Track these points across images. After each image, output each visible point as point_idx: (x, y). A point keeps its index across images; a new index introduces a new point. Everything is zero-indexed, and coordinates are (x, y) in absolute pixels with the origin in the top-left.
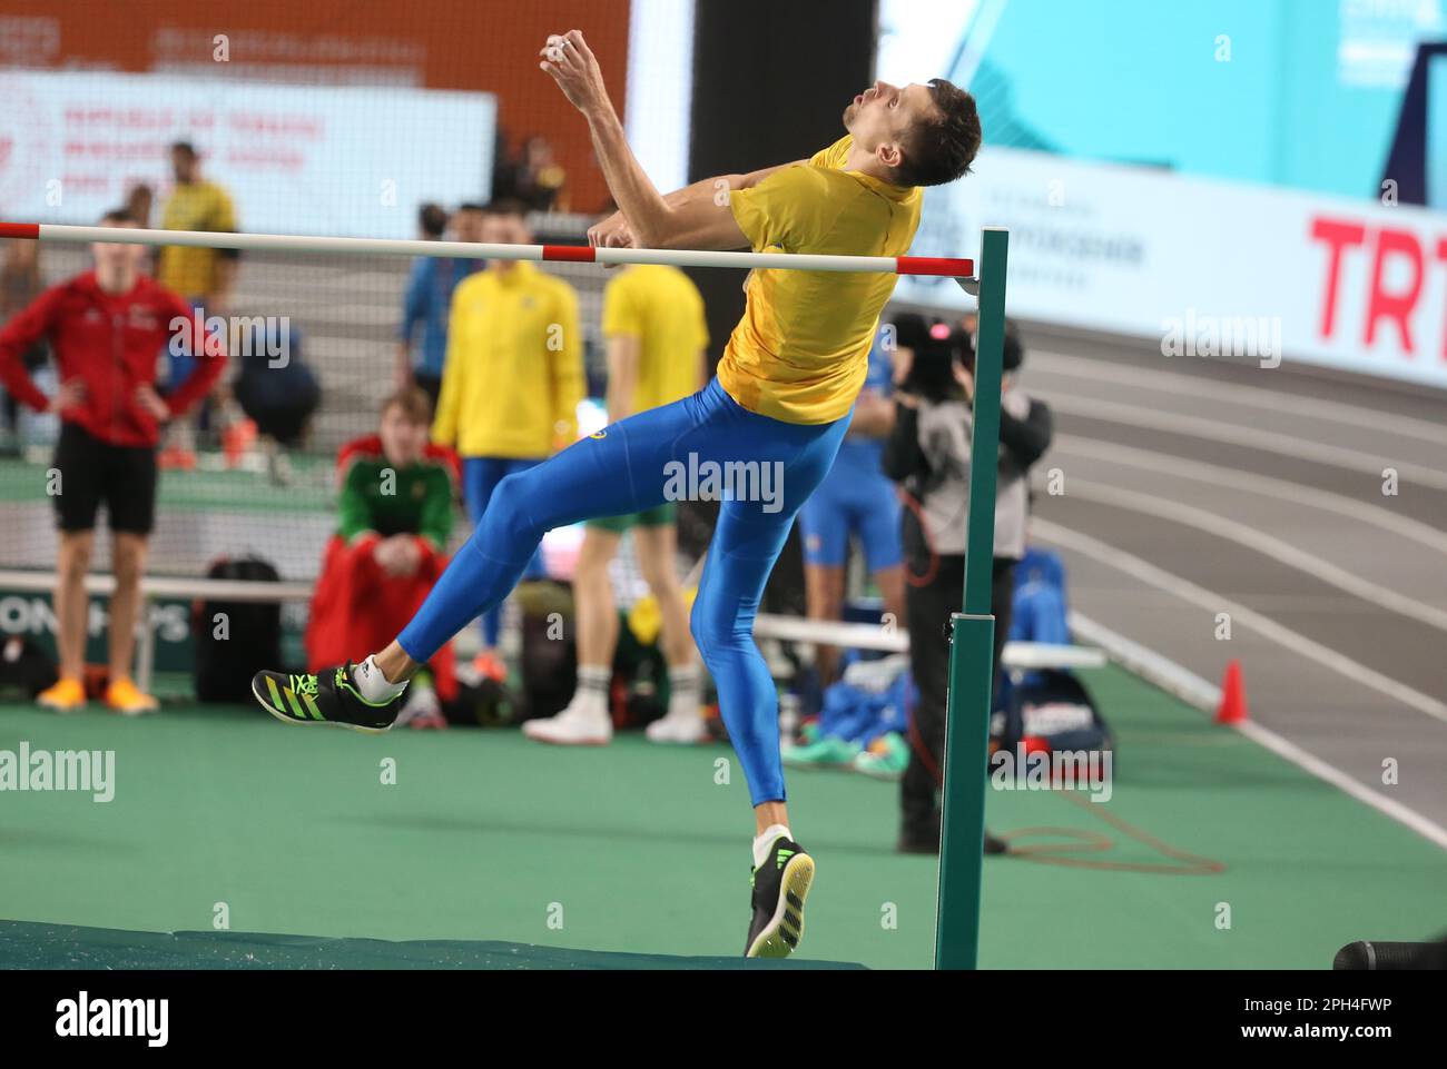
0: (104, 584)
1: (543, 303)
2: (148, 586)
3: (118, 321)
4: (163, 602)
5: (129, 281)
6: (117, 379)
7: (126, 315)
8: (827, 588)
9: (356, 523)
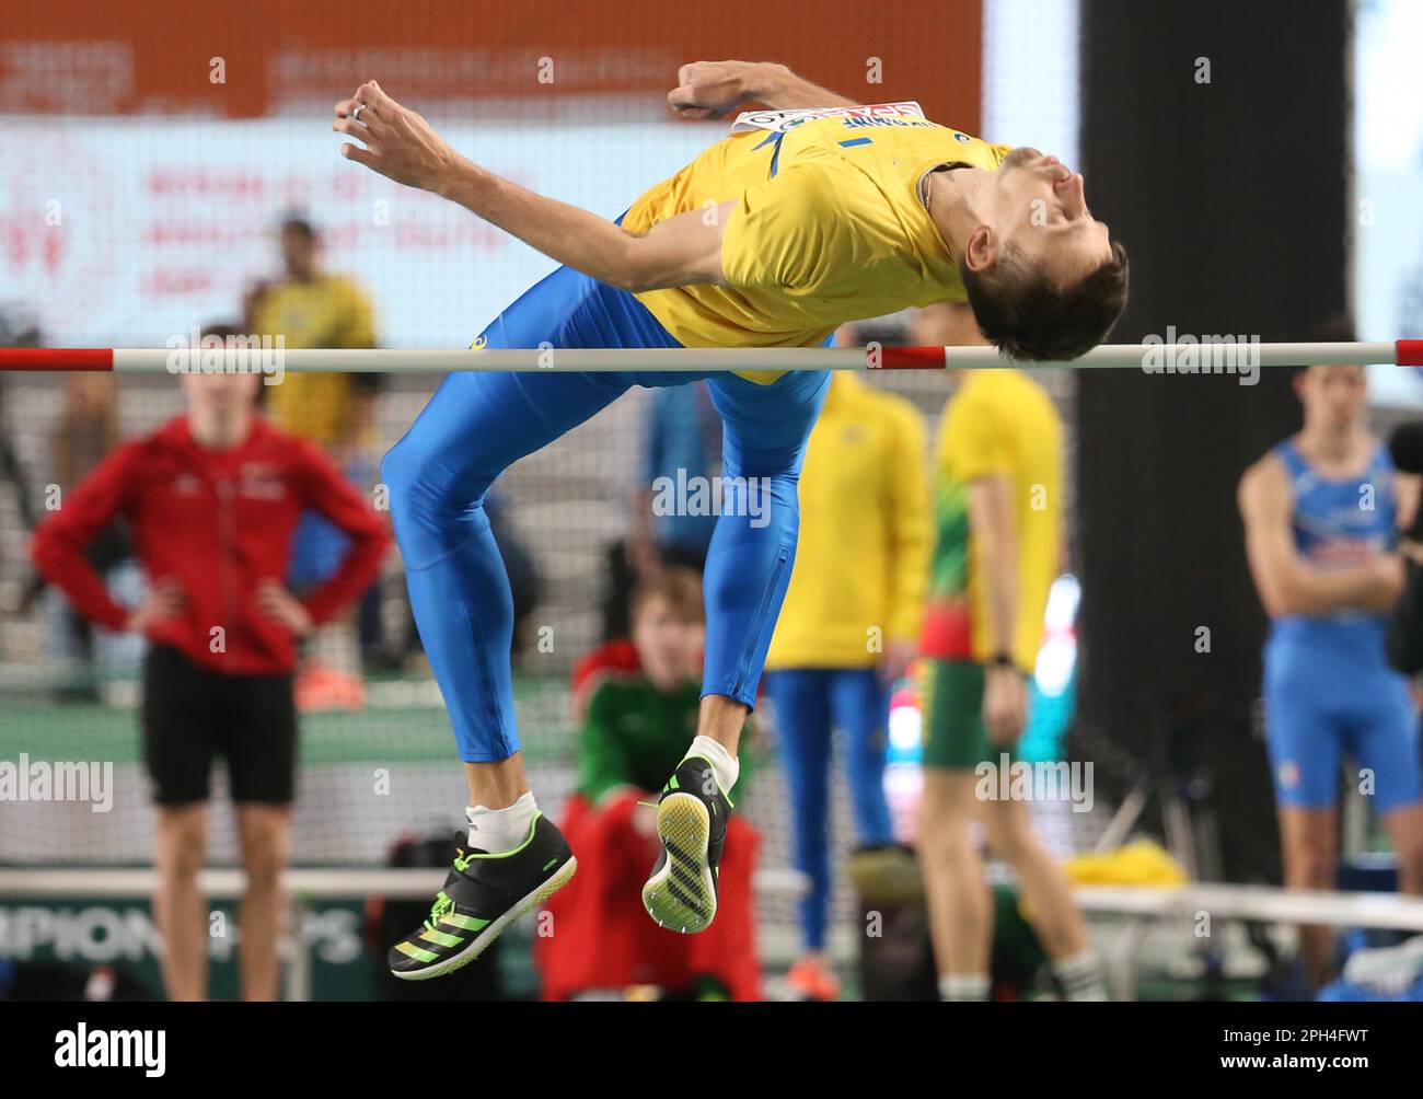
0: (227, 882)
1: (874, 435)
2: (296, 882)
3: (225, 490)
4: (322, 905)
5: (239, 427)
6: (228, 577)
7: (237, 479)
8: (1312, 841)
9: (604, 775)
